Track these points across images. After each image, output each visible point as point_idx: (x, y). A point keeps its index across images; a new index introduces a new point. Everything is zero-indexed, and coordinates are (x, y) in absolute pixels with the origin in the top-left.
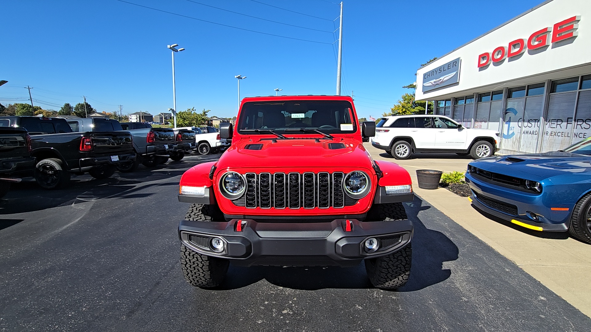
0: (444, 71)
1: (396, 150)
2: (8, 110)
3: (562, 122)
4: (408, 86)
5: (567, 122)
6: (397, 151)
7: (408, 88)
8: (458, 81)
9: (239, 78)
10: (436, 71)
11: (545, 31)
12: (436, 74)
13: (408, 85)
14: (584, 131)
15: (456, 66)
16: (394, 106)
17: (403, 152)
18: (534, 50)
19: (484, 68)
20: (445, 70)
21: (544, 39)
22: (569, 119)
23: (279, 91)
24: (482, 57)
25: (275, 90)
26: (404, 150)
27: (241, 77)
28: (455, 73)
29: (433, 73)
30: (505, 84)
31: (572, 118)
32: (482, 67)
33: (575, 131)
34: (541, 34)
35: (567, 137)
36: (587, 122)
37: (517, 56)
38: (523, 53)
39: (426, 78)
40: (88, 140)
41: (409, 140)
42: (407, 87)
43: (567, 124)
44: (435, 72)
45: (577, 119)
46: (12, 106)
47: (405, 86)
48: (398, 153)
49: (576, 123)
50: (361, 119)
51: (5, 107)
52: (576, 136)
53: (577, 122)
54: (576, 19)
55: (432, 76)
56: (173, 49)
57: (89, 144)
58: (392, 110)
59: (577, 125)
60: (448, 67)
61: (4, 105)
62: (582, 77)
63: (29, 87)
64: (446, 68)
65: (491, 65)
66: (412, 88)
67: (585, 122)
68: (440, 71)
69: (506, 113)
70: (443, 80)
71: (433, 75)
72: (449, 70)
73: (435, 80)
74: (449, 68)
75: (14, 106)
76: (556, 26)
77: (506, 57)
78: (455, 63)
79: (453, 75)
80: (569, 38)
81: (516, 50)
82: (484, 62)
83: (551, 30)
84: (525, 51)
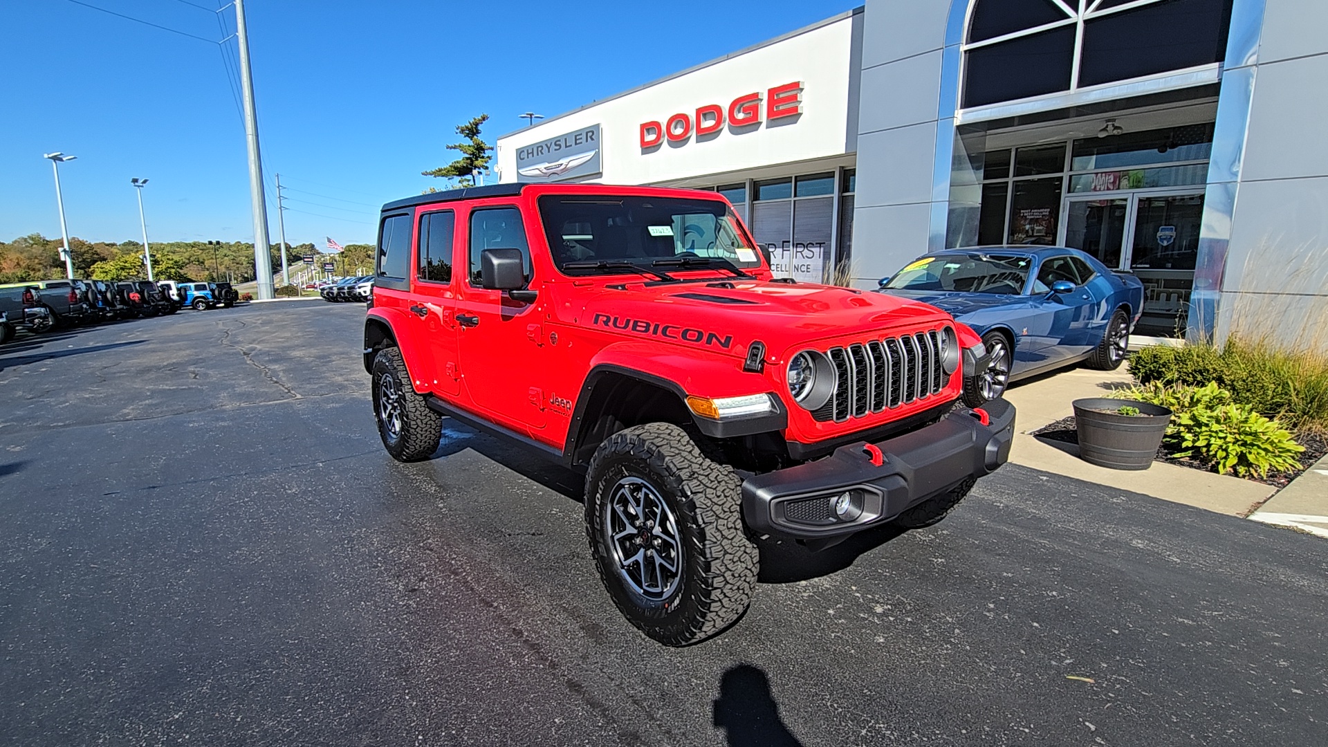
0: (566, 147)
3: (776, 248)
4: (434, 173)
5: (783, 247)
7: (435, 177)
8: (601, 171)
10: (549, 145)
11: (755, 97)
12: (549, 152)
13: (433, 171)
14: (808, 262)
15: (592, 139)
18: (740, 127)
19: (650, 150)
20: (568, 145)
21: (755, 110)
22: (785, 244)
24: (647, 127)
28: (592, 153)
29: (540, 149)
30: (688, 181)
31: (789, 242)
32: (648, 148)
33: (795, 262)
34: (747, 103)
35: (785, 272)
36: (810, 247)
37: (711, 133)
38: (722, 129)
39: (523, 159)
42: (431, 174)
43: (783, 250)
44: (545, 147)
45: (795, 243)
47: (426, 172)
49: (795, 249)
50: (301, 246)
52: (798, 270)
53: (797, 247)
54: (801, 87)
55: (538, 154)
59: (797, 252)
60: (576, 140)
62: (796, 177)
64: (571, 141)
65: (665, 145)
66: (443, 176)
67: (807, 247)
68: (558, 147)
69: (686, 234)
70: (567, 165)
71: (542, 153)
72: (577, 146)
73: (547, 165)
74: (578, 142)
76: (772, 92)
77: (693, 134)
78: (591, 136)
79: (590, 155)
80: (792, 115)
81: (708, 123)
82: (650, 137)
83: (765, 97)
84: (725, 127)
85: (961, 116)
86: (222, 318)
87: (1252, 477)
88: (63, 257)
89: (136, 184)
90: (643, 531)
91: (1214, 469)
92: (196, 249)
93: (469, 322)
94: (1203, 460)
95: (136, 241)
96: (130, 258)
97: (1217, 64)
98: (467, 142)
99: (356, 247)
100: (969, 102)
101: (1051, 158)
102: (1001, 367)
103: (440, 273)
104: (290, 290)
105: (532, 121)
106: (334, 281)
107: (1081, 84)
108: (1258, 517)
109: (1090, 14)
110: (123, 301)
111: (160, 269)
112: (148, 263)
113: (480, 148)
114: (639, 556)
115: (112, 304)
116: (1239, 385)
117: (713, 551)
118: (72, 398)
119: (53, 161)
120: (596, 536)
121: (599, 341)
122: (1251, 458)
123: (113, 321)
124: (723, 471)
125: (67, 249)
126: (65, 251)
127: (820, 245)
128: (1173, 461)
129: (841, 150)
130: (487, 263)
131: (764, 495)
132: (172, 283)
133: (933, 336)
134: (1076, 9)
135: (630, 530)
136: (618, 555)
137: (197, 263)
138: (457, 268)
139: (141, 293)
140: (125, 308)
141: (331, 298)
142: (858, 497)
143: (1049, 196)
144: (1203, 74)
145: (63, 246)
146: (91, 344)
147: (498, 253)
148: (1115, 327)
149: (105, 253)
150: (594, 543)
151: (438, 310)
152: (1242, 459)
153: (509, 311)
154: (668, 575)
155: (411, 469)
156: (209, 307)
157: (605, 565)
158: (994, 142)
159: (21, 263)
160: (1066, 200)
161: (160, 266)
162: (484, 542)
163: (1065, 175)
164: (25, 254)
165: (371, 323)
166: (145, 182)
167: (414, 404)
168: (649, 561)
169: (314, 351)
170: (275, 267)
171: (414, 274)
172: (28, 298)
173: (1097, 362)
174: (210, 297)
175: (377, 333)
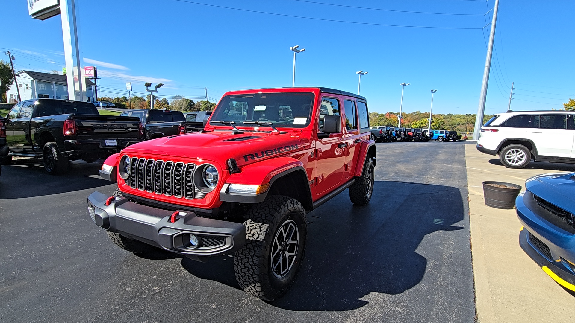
1: (506, 156)
2: (196, 106)
6: (508, 157)
9: (360, 73)
16: (569, 101)
17: (516, 159)
23: (405, 85)
25: (401, 84)
26: (519, 156)
27: (362, 72)
40: (183, 128)
41: (528, 145)
46: (199, 103)
48: (510, 160)
51: (195, 103)
56: (295, 50)
57: (184, 131)
58: (566, 105)
61: (194, 102)
63: (206, 88)
75: (200, 102)
89: (433, 92)
92: (473, 117)
95: (452, 114)
111: (433, 125)
112: (430, 122)
119: (403, 86)
125: (400, 116)
126: (399, 116)
137: (472, 123)
140: (405, 137)
145: (399, 115)
159: (410, 121)
161: (434, 123)
164: (413, 118)
166: (435, 91)
174: (444, 136)
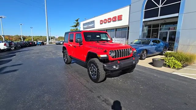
3: (119, 38)
4: (72, 26)
8: (94, 27)
11: (116, 17)
14: (123, 40)
18: (114, 21)
21: (116, 19)
31: (121, 37)
32: (101, 24)
33: (121, 40)
37: (110, 22)
39: (84, 25)
50: (53, 37)
54: (122, 15)
55: (86, 24)
62: (122, 28)
64: (91, 23)
65: (103, 23)
67: (123, 38)
68: (89, 23)
70: (90, 26)
73: (87, 26)
76: (118, 16)
77: (107, 22)
78: (93, 22)
79: (93, 25)
80: (121, 19)
81: (109, 20)
82: (101, 22)
83: (117, 17)
84: (112, 21)
85: (144, 20)
86: (42, 47)
87: (175, 69)
88: (21, 38)
89: (31, 28)
90: (93, 70)
91: (170, 68)
92: (38, 37)
93: (75, 47)
94: (169, 66)
95: (30, 36)
96: (30, 38)
97: (178, 14)
98: (77, 22)
99: (60, 37)
100: (145, 18)
101: (157, 26)
102: (146, 54)
103: (72, 41)
104: (51, 43)
105: (86, 19)
106: (57, 42)
107: (160, 16)
108: (173, 73)
109: (161, 6)
110: (29, 44)
112: (32, 39)
113: (78, 23)
114: (93, 73)
115: (28, 44)
116: (176, 57)
117: (100, 71)
118: (26, 56)
119: (21, 25)
120: (88, 71)
121: (90, 49)
122: (175, 66)
123: (28, 47)
124: (102, 63)
127: (125, 37)
128: (165, 67)
129: (128, 24)
130: (77, 40)
131: (105, 65)
132: (35, 42)
133: (128, 49)
134: (159, 6)
135: (92, 70)
136: (91, 73)
137: (38, 39)
138: (74, 40)
139: (32, 43)
141: (57, 44)
142: (116, 66)
143: (157, 31)
144: (176, 15)
145: (21, 36)
146: (26, 50)
147: (78, 39)
148: (164, 49)
149: (26, 37)
150: (88, 72)
151: (71, 46)
152: (174, 66)
153: (80, 46)
154: (96, 75)
155: (68, 65)
156: (40, 45)
157: (89, 74)
158: (149, 23)
159: (15, 39)
160: (159, 31)
161: (34, 39)
162: (76, 73)
163: (159, 28)
164: (15, 37)
165: (63, 47)
167: (68, 57)
168: (94, 73)
169: (55, 51)
170: (49, 40)
171: (69, 41)
172: (18, 43)
173: (161, 54)
175: (64, 48)
